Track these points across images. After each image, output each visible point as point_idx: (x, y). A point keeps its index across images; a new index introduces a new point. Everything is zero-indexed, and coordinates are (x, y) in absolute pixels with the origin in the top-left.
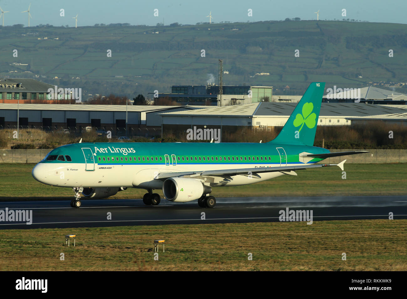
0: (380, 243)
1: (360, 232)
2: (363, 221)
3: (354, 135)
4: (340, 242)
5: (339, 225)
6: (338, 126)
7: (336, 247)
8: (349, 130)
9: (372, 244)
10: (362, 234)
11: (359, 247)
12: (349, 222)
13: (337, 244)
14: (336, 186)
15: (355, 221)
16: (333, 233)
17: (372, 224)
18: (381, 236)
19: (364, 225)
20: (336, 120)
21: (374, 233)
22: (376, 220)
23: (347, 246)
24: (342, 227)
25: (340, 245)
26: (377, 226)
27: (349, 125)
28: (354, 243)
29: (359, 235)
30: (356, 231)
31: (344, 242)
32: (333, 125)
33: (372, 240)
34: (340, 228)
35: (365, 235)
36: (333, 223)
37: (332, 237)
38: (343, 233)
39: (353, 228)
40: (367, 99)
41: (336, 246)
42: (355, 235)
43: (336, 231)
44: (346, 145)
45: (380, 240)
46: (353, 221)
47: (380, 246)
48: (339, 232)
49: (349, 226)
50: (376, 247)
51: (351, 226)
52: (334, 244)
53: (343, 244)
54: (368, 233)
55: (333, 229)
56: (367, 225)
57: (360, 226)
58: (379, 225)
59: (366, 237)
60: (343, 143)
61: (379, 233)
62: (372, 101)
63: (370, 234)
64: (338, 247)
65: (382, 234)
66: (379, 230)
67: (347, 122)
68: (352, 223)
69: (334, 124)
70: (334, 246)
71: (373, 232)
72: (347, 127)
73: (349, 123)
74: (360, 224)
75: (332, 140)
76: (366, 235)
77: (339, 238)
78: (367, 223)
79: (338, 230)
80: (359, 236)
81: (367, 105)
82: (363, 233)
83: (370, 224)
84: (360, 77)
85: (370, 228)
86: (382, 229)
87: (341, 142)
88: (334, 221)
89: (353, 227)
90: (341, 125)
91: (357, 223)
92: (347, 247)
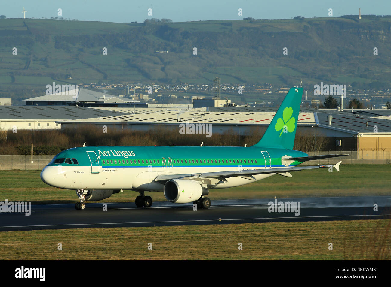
0: (93, 253)
1: (71, 242)
2: (75, 230)
3: (64, 139)
4: (50, 252)
5: (49, 235)
6: (47, 130)
7: (46, 258)
8: (59, 135)
9: (84, 254)
10: (73, 243)
11: (70, 258)
12: (60, 231)
13: (47, 254)
14: (45, 194)
15: (66, 230)
16: (43, 243)
17: (84, 233)
18: (93, 246)
19: (75, 234)
20: (45, 124)
21: (86, 243)
22: (88, 229)
23: (58, 256)
24: (53, 236)
25: (50, 255)
26: (89, 235)
27: (60, 129)
28: (65, 253)
29: (71, 244)
30: (67, 241)
31: (55, 252)
32: (42, 130)
33: (84, 250)
34: (50, 238)
35: (76, 245)
36: (43, 233)
37: (42, 247)
38: (53, 242)
39: (64, 238)
40: (77, 101)
41: (46, 256)
42: (66, 245)
43: (46, 241)
44: (56, 150)
45: (92, 250)
46: (64, 230)
47: (92, 256)
48: (49, 242)
49: (60, 235)
50: (88, 257)
51: (62, 236)
52: (44, 254)
53: (54, 254)
54: (79, 243)
55: (43, 239)
56: (79, 234)
57: (71, 236)
58: (92, 234)
59: (78, 247)
60: (53, 148)
61: (91, 243)
62: (83, 104)
63: (82, 243)
64: (48, 258)
65: (94, 244)
66: (91, 239)
67: (57, 125)
68: (63, 232)
69: (43, 128)
70: (44, 257)
71: (85, 241)
72: (57, 130)
73: (59, 127)
74: (71, 233)
75: (41, 145)
76: (78, 245)
77: (49, 248)
78: (78, 232)
79: (48, 239)
80: (70, 246)
81: (78, 108)
82: (75, 243)
83: (82, 233)
84: (70, 78)
85: (83, 237)
86: (94, 238)
87: (51, 147)
88: (43, 230)
89: (64, 236)
90: (51, 129)
91: (68, 232)
92: (58, 258)
